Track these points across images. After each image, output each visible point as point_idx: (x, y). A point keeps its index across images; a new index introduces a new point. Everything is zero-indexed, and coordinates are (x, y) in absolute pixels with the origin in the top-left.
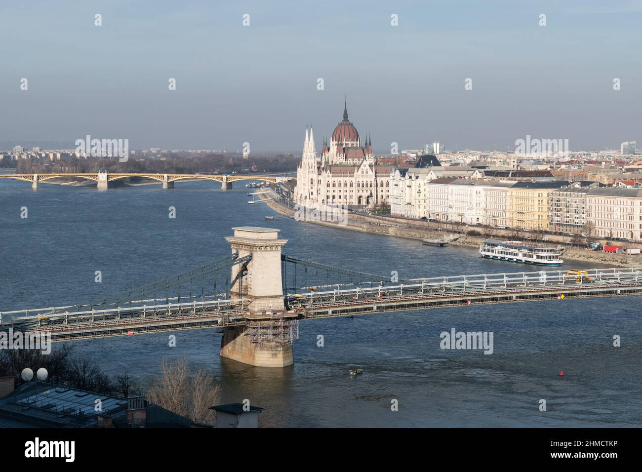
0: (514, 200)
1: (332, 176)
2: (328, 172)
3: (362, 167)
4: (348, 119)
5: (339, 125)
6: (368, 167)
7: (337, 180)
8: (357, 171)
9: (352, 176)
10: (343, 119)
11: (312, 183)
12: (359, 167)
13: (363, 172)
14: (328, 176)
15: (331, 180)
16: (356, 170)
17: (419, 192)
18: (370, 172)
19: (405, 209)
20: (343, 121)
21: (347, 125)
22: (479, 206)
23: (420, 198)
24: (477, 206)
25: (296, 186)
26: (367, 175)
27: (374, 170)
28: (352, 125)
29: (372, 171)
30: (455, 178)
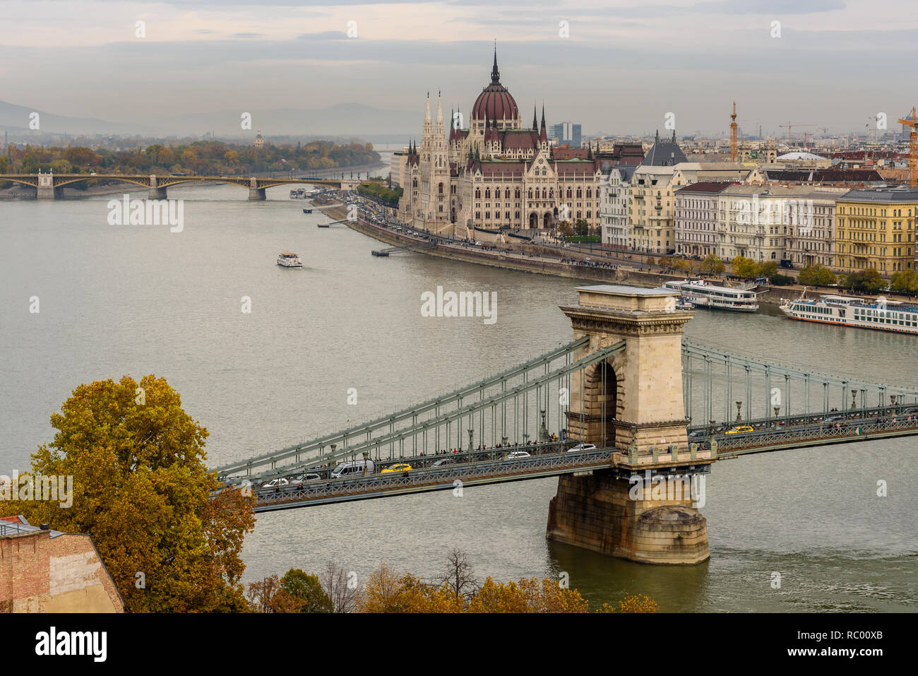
0: (847, 223)
1: (485, 180)
2: (478, 172)
3: (536, 163)
4: (500, 81)
5: (484, 91)
6: (546, 164)
7: (493, 186)
8: (528, 171)
9: (517, 180)
10: (491, 81)
11: (441, 191)
12: (530, 164)
13: (537, 173)
14: (478, 179)
15: (483, 186)
16: (526, 169)
17: (659, 208)
18: (550, 174)
19: (630, 236)
20: (490, 85)
21: (497, 91)
22: (776, 232)
23: (660, 218)
24: (772, 232)
25: (402, 196)
26: (544, 177)
27: (556, 169)
28: (506, 91)
29: (554, 171)
30: (726, 185)
